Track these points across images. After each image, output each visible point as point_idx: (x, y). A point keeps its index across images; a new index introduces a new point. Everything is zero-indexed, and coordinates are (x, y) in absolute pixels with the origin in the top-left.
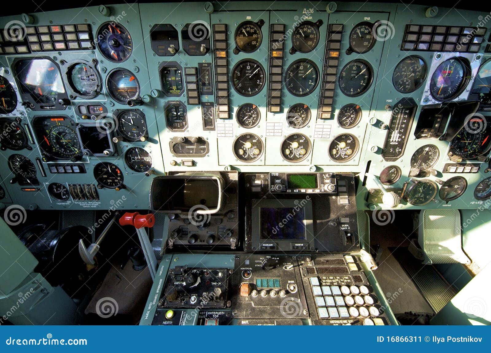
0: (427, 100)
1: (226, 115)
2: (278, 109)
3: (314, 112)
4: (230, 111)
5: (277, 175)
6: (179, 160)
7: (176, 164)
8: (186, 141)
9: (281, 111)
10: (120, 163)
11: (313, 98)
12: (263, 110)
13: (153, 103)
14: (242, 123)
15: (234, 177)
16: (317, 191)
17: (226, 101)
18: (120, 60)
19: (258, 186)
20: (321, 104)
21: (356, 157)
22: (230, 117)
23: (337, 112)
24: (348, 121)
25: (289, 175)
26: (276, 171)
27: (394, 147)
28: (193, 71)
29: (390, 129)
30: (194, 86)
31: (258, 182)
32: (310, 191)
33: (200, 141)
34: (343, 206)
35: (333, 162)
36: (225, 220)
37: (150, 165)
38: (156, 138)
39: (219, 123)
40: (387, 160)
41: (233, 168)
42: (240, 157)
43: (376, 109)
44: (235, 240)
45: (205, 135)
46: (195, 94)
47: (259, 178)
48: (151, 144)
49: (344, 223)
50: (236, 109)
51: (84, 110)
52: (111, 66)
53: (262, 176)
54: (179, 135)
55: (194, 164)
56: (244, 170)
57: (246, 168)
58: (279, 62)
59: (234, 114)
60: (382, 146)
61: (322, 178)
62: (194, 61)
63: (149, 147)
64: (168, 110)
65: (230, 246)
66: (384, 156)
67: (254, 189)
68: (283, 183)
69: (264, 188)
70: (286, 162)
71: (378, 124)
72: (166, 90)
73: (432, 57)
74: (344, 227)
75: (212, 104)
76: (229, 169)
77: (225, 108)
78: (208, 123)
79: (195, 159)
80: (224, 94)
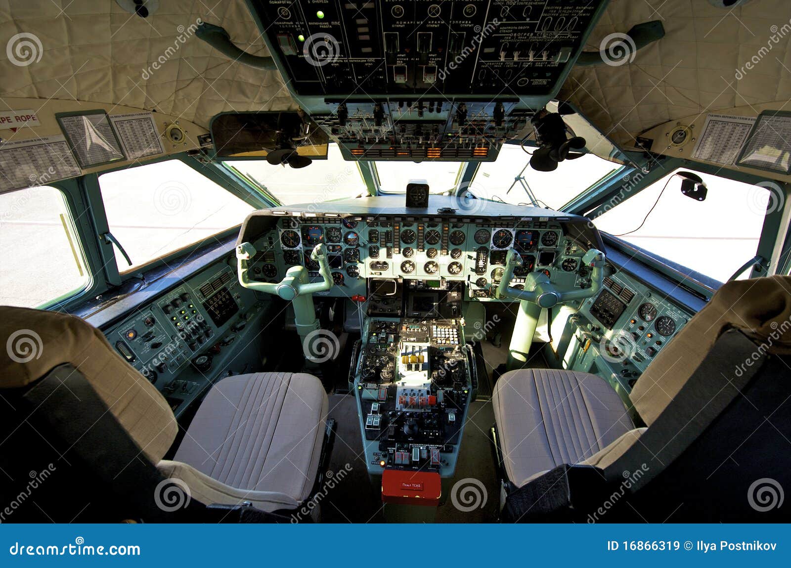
0: (492, 247)
1: (398, 252)
2: (422, 250)
3: (439, 252)
4: (400, 250)
5: (421, 280)
6: (373, 272)
7: (372, 274)
8: (378, 263)
9: (424, 251)
10: (344, 273)
11: (438, 245)
12: (415, 250)
13: (365, 246)
14: (405, 255)
15: (401, 281)
16: (440, 289)
17: (398, 246)
18: (351, 228)
19: (412, 285)
20: (442, 249)
21: (461, 273)
22: (400, 253)
23: (450, 252)
24: (457, 255)
25: (427, 281)
26: (420, 279)
27: (482, 268)
28: (384, 234)
29: (477, 260)
30: (384, 240)
31: (412, 284)
32: (436, 289)
33: (385, 263)
34: (454, 297)
35: (450, 275)
36: (396, 302)
37: (358, 274)
38: (363, 261)
39: (394, 255)
40: (478, 275)
41: (400, 277)
42: (404, 271)
43: (469, 251)
44: (400, 311)
45: (387, 260)
46: (384, 243)
47: (413, 282)
48: (360, 264)
49: (454, 305)
50: (402, 250)
51: (331, 248)
52: (348, 230)
53: (415, 281)
54: (375, 260)
55: (381, 274)
56: (405, 277)
57: (406, 276)
58: (422, 231)
59: (402, 252)
60: (474, 268)
61: (442, 283)
62: (384, 230)
63: (359, 265)
64: (370, 249)
65: (398, 314)
66: (476, 273)
67: (410, 287)
68: (423, 285)
69: (415, 287)
70: (427, 274)
71: (470, 257)
72: (370, 241)
73: (491, 230)
74: (454, 307)
75: (391, 247)
76: (398, 277)
77: (398, 249)
78: (389, 255)
79: (381, 271)
80: (398, 243)
